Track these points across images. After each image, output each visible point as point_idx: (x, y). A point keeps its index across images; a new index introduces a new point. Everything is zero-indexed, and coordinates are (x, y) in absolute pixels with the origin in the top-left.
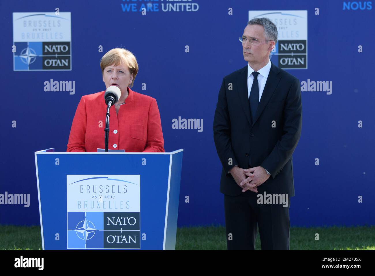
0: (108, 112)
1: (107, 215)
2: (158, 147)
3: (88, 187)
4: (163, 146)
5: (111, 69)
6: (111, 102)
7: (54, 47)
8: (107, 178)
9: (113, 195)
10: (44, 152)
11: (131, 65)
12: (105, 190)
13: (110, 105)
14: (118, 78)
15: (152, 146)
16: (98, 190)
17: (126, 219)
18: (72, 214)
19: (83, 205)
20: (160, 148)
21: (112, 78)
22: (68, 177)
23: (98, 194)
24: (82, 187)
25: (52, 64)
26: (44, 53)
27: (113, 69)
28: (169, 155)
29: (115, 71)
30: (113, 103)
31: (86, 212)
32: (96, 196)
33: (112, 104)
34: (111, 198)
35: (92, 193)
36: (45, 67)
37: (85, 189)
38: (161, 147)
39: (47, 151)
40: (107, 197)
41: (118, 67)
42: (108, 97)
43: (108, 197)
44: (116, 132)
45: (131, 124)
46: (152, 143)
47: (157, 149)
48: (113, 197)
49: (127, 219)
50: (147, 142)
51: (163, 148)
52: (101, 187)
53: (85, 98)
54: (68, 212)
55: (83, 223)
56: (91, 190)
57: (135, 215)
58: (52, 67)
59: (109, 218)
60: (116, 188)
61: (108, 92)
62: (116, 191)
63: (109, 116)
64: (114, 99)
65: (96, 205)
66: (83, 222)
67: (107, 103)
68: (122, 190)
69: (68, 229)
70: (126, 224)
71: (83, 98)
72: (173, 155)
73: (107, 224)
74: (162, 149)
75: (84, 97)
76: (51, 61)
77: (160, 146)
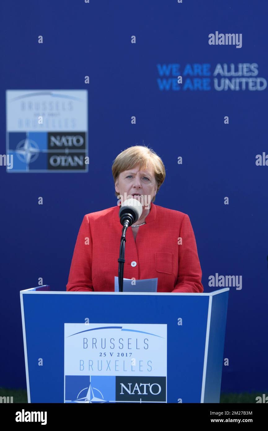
0: (124, 236)
1: (120, 380)
2: (193, 283)
3: (94, 340)
4: (200, 281)
5: (132, 173)
6: (128, 221)
7: (64, 140)
8: (121, 328)
9: (129, 351)
10: (33, 290)
11: (159, 170)
12: (117, 345)
13: (127, 226)
14: (142, 187)
15: (185, 282)
16: (108, 344)
17: (146, 385)
18: (71, 378)
19: (86, 365)
20: (196, 284)
21: (134, 186)
22: (67, 326)
23: (108, 350)
24: (85, 340)
25: (61, 162)
26: (50, 147)
27: (136, 174)
28: (208, 297)
29: (137, 178)
30: (131, 223)
31: (91, 376)
32: (105, 354)
33: (130, 225)
34: (127, 356)
35: (100, 350)
36: (50, 167)
37: (90, 343)
38: (198, 283)
39: (37, 290)
40: (120, 355)
41: (142, 172)
42: (123, 215)
43: (123, 355)
44: (134, 264)
45: (155, 253)
46: (186, 277)
47: (193, 286)
48: (128, 355)
49: (148, 386)
50: (178, 276)
51: (200, 284)
52: (112, 340)
53: (89, 217)
54: (66, 376)
55: (86, 392)
56: (99, 344)
57: (160, 380)
58: (60, 167)
59: (123, 385)
60: (133, 342)
61: (124, 207)
62: (133, 346)
63: (124, 241)
64: (133, 217)
65: (105, 365)
66: (87, 390)
67: (123, 222)
68: (141, 345)
69: (66, 400)
70: (146, 393)
71: (86, 218)
72: (214, 297)
73: (121, 392)
74: (200, 286)
75: (87, 216)
76: (58, 159)
77: (197, 281)
